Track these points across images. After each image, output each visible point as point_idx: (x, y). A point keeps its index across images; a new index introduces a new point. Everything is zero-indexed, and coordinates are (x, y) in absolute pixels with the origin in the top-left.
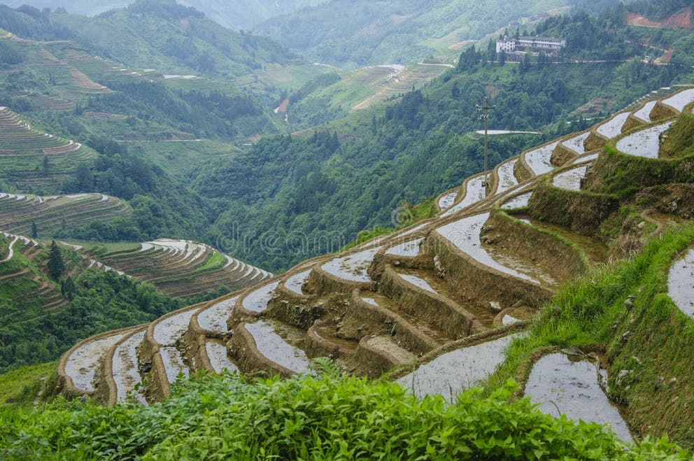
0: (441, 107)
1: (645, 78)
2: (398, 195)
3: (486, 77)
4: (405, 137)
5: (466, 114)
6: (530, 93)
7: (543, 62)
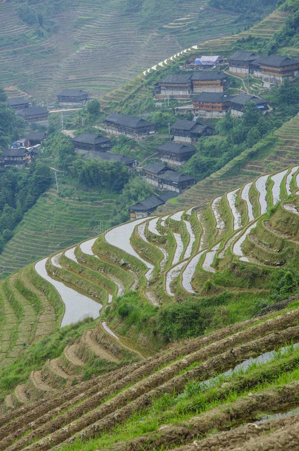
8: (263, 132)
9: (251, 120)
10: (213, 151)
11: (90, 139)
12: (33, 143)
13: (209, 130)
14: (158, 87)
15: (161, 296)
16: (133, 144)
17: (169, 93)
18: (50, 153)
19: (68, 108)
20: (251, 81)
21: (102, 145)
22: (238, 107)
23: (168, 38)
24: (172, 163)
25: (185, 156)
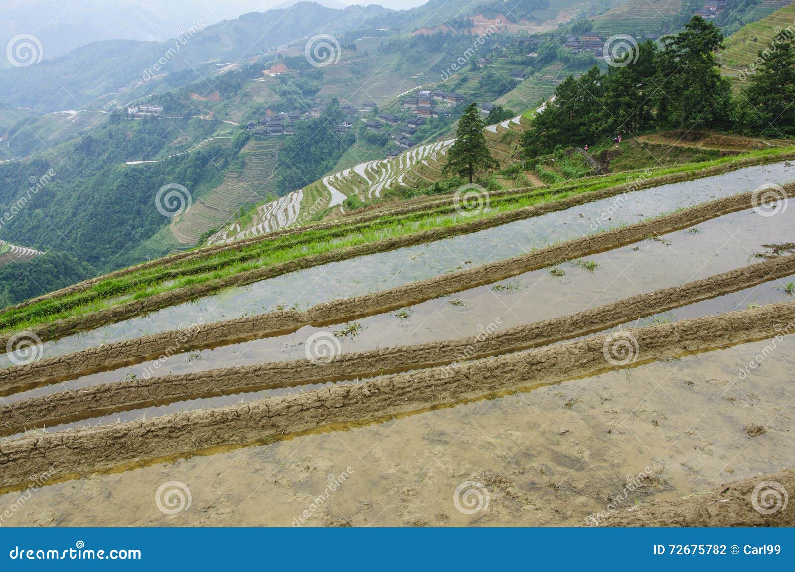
0: (104, 143)
1: (202, 126)
2: (91, 198)
3: (125, 127)
4: (86, 161)
5: (118, 147)
6: (149, 135)
7: (153, 118)
8: (446, 125)
9: (441, 119)
10: (425, 132)
11: (373, 123)
12: (349, 123)
13: (424, 122)
14: (403, 103)
15: (366, 198)
16: (391, 127)
17: (408, 105)
18: (356, 128)
19: (368, 109)
20: (443, 103)
21: (378, 126)
22: (436, 113)
23: (412, 82)
24: (407, 135)
25: (412, 133)
